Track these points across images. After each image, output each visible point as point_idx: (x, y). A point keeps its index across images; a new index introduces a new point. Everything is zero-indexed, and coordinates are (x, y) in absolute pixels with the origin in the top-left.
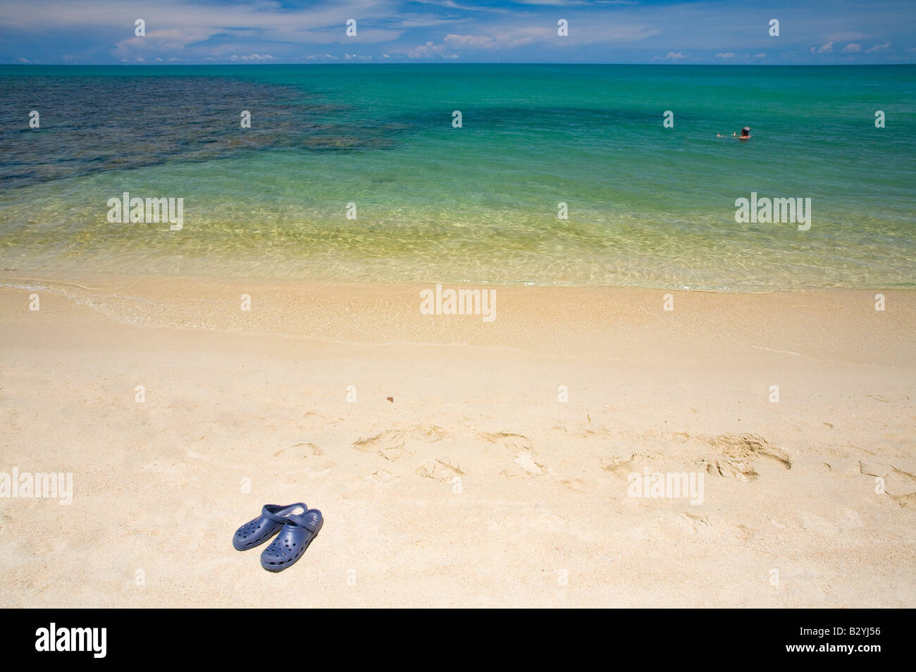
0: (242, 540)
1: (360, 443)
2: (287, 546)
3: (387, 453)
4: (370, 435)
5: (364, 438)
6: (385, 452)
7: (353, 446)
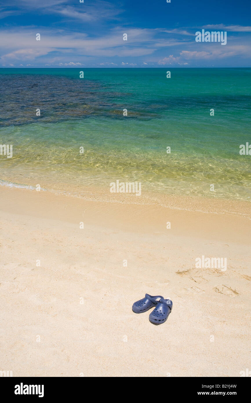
0: (138, 308)
1: (179, 273)
2: (161, 313)
3: (195, 279)
4: (183, 270)
5: (181, 271)
6: (194, 278)
7: (176, 274)
